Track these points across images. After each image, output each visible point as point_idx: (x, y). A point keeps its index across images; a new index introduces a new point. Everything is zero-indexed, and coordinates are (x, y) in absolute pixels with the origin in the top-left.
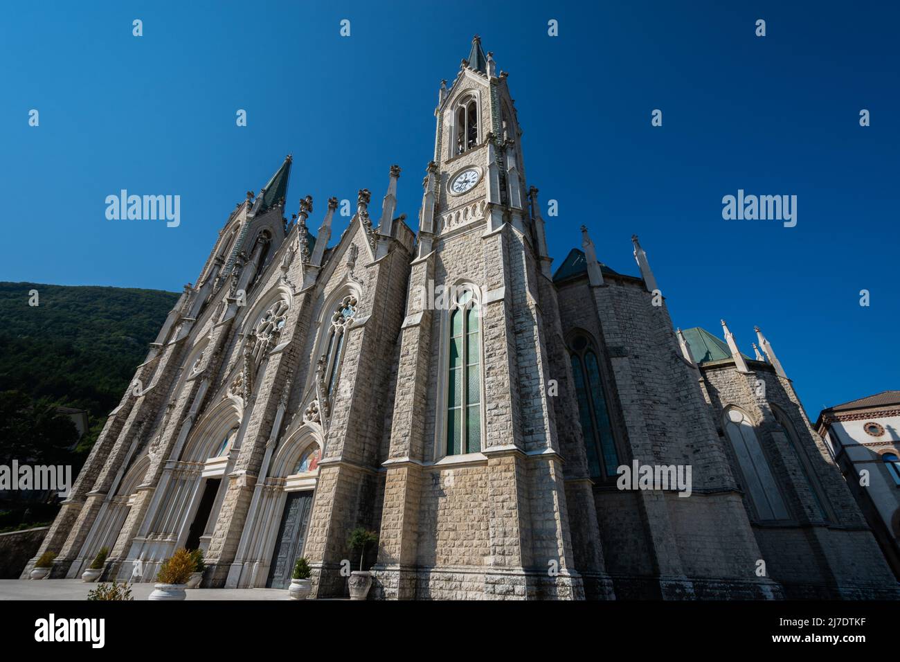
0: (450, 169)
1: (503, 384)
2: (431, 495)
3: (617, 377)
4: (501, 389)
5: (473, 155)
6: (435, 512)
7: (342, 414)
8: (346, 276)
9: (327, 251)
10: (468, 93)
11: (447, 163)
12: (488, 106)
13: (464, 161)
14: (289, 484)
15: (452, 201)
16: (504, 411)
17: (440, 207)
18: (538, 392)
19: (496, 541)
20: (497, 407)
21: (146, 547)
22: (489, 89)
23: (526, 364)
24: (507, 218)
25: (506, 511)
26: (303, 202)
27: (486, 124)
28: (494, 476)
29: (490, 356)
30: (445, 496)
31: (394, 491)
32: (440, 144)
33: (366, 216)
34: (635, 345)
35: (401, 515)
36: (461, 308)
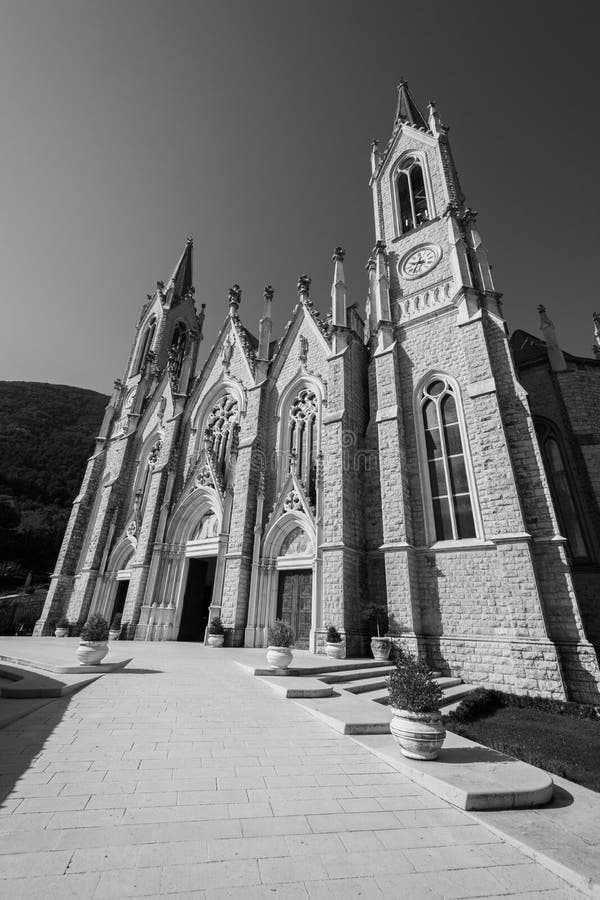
0: (400, 248)
1: (505, 476)
2: (427, 575)
3: (590, 464)
4: (503, 481)
5: (426, 230)
6: (435, 589)
7: (334, 504)
8: (300, 371)
9: (273, 344)
10: (408, 155)
11: (394, 241)
12: (438, 170)
13: (414, 239)
14: (280, 564)
15: (406, 284)
16: (510, 501)
17: (394, 292)
18: (539, 483)
19: (516, 615)
20: (501, 498)
21: (153, 613)
22: (438, 149)
23: (522, 455)
24: (482, 303)
25: (523, 591)
26: (232, 293)
27: (438, 194)
28: (507, 560)
29: (487, 448)
30: (444, 576)
31: (396, 571)
32: (382, 220)
33: (311, 305)
35: (408, 592)
36: (434, 400)
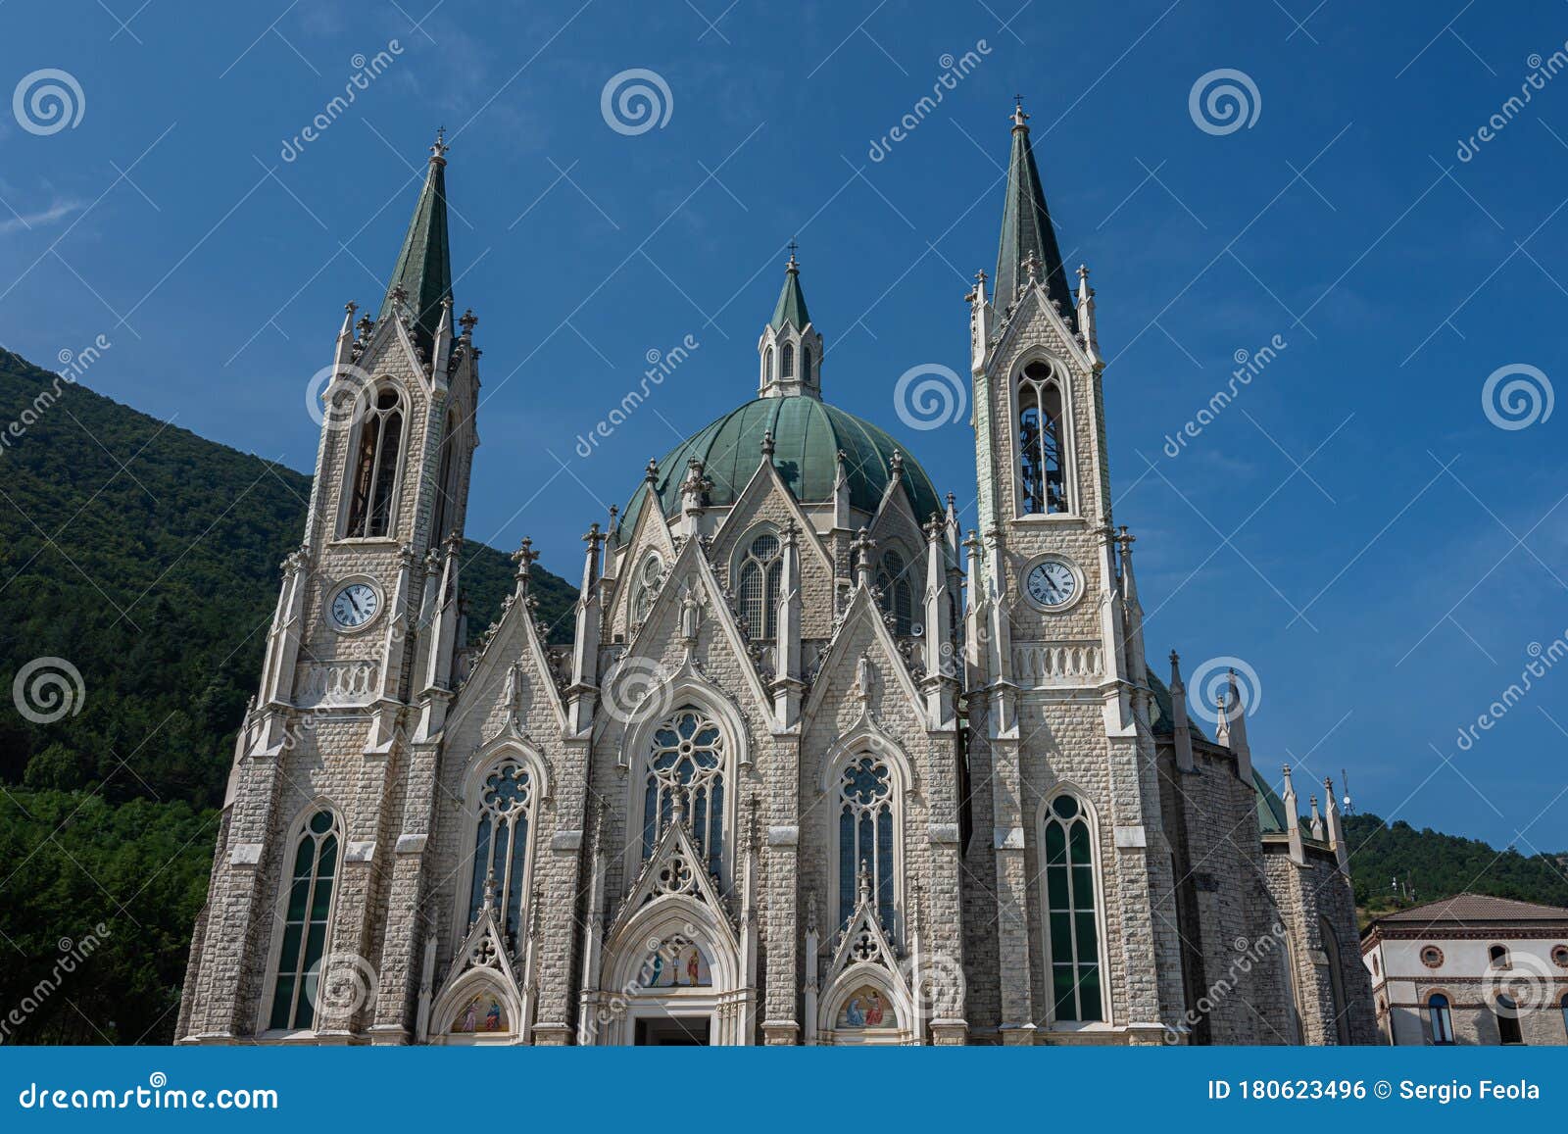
0: (1023, 546)
1: (1147, 956)
3: (1203, 918)
4: (1145, 961)
5: (1064, 531)
10: (1041, 355)
11: (1013, 523)
13: (1044, 535)
16: (1149, 986)
20: (1141, 982)
22: (1091, 384)
23: (1162, 929)
29: (1130, 919)
33: (882, 601)
34: (1216, 865)
36: (1064, 826)
